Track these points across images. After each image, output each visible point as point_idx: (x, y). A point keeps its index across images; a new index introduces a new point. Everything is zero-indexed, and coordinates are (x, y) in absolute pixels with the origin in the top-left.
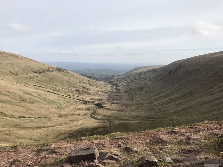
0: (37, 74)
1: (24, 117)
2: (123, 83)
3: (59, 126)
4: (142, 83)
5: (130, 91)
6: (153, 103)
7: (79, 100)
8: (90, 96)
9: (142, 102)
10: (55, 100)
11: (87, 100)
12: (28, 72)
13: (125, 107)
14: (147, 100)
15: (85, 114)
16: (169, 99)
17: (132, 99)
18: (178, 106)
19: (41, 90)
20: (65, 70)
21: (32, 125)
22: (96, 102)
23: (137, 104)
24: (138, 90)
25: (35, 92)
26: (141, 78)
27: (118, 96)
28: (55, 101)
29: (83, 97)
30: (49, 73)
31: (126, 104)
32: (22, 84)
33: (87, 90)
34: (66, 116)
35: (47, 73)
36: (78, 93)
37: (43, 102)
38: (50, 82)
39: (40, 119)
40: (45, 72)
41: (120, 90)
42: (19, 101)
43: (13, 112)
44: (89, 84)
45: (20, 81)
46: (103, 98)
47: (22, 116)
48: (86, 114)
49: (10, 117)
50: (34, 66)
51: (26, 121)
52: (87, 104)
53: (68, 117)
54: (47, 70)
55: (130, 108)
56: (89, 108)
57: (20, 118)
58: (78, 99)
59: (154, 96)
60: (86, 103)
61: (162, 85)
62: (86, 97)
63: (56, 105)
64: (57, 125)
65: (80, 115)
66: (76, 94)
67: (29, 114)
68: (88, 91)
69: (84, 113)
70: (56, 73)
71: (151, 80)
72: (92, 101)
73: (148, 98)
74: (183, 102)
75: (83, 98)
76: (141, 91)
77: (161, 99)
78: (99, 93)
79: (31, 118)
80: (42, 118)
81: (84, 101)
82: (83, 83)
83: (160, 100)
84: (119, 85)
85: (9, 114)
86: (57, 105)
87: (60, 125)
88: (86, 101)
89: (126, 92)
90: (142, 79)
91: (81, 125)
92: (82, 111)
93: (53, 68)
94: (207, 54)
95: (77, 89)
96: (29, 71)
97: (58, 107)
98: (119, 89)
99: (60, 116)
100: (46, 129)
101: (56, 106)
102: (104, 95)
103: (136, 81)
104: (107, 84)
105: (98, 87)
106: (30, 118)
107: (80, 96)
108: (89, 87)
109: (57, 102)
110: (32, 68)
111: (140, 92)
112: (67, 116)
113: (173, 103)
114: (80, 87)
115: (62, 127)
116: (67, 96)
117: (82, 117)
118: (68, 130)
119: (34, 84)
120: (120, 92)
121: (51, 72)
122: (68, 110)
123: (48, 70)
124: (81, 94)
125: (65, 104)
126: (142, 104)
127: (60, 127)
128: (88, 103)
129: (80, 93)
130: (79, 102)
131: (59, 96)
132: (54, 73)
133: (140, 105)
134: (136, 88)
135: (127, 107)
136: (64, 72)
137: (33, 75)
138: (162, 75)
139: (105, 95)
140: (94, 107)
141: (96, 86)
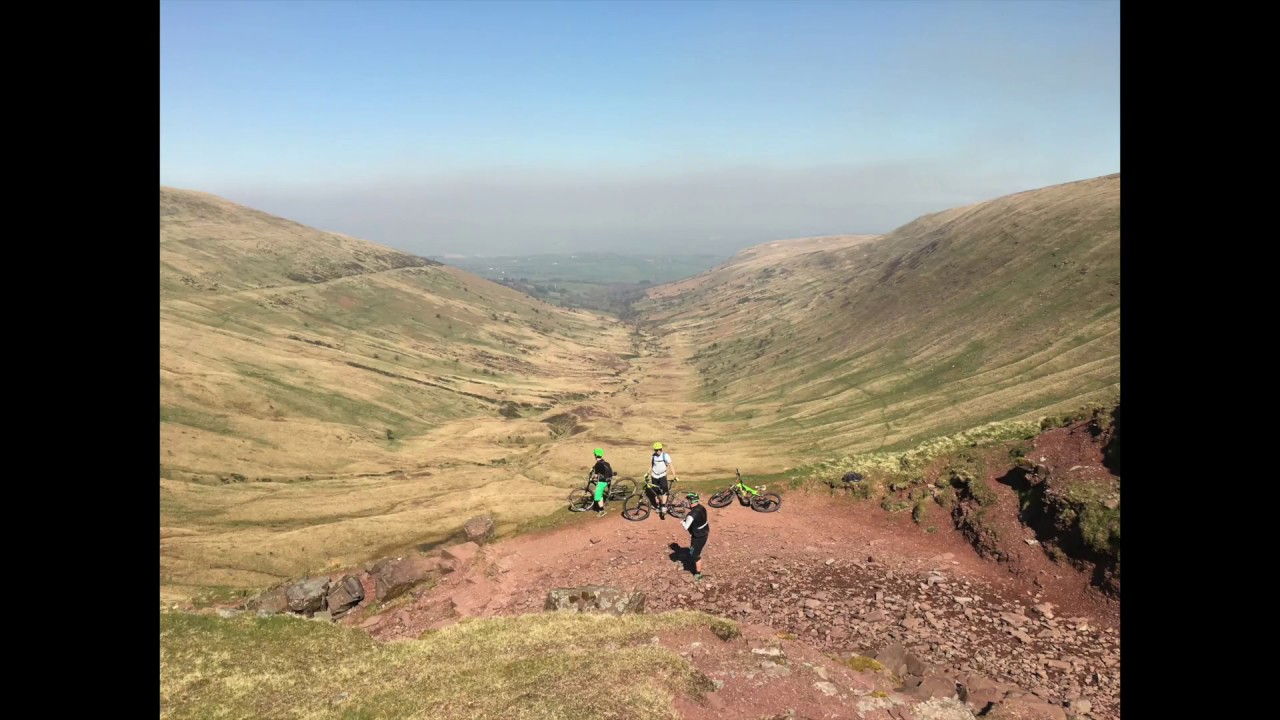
0: (305, 287)
1: (242, 479)
2: (686, 319)
3: (385, 513)
4: (767, 317)
5: (709, 356)
6: (797, 410)
7: (487, 399)
8: (533, 379)
9: (753, 407)
10: (379, 399)
11: (518, 399)
12: (266, 276)
13: (678, 427)
14: (771, 396)
15: (503, 461)
16: (864, 391)
17: (714, 393)
18: (891, 423)
19: (319, 356)
20: (429, 262)
21: (271, 514)
22: (557, 410)
23: (727, 417)
24: (747, 350)
25: (291, 369)
26: (767, 295)
27: (656, 377)
28: (377, 407)
29: (501, 385)
30: (355, 280)
31: (684, 416)
32: (235, 334)
33: (524, 352)
34: (422, 471)
35: (349, 279)
36: (482, 367)
37: (326, 409)
38: (362, 320)
39: (307, 484)
40: (340, 277)
41: (671, 352)
42: (221, 408)
43: (193, 457)
44: (534, 327)
45: (227, 320)
46: (592, 390)
47: (232, 475)
48: (507, 459)
49: (183, 479)
50: (290, 248)
51: (250, 495)
52: (520, 417)
53: (428, 474)
54: (347, 267)
55: (694, 435)
56: (524, 435)
57: (223, 480)
58: (479, 394)
59: (807, 380)
60: (510, 412)
61: (848, 329)
62: (515, 386)
63: (380, 425)
64: (378, 508)
65: (480, 465)
66: (475, 371)
67: (263, 466)
68: (529, 360)
69: (499, 458)
70: (387, 280)
71: (806, 306)
72: (540, 401)
73: (778, 387)
74: (914, 410)
75: (499, 393)
76: (758, 356)
77: (830, 392)
78: (576, 365)
79: (270, 480)
80: (317, 479)
81: (504, 402)
82: (506, 321)
83: (826, 398)
84: (667, 327)
85: (181, 464)
86: (389, 423)
87: (391, 508)
88: (515, 404)
89: (696, 358)
90: (770, 298)
91: (476, 508)
92: (491, 450)
93: (377, 257)
94: (1055, 187)
95: (480, 348)
96: (270, 274)
97: (389, 432)
98: (667, 348)
99: (397, 474)
100: (326, 529)
101: (380, 428)
102: (594, 376)
103: (743, 309)
104: (612, 324)
105: (574, 337)
106: (264, 480)
107: (486, 382)
108: (530, 338)
109: (387, 411)
110: (283, 258)
111: (754, 362)
112: (427, 470)
113: (875, 413)
114: (494, 341)
115: (395, 521)
116: (432, 381)
117: (486, 472)
118: (418, 530)
119: (288, 332)
120: (666, 360)
121: (366, 276)
122: (432, 445)
123: (355, 268)
124: (497, 371)
125: (420, 416)
126: (749, 415)
127: (388, 517)
128: (521, 412)
129: (490, 369)
130: (482, 407)
131: (395, 381)
132: (380, 279)
133: (740, 423)
134: (739, 341)
135: (686, 428)
136: (426, 273)
137: (284, 290)
138: (856, 280)
139: (600, 375)
140: (542, 431)
141: (566, 335)
